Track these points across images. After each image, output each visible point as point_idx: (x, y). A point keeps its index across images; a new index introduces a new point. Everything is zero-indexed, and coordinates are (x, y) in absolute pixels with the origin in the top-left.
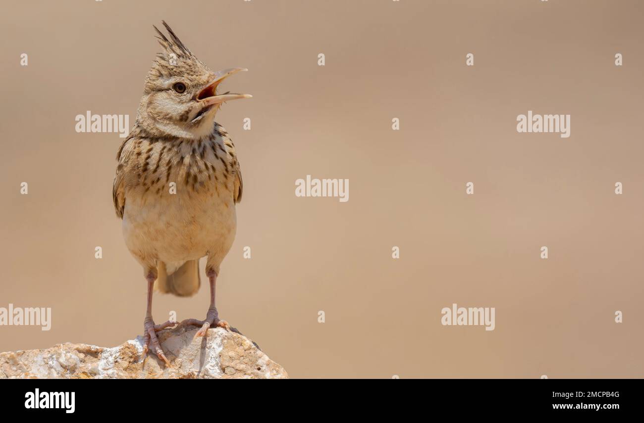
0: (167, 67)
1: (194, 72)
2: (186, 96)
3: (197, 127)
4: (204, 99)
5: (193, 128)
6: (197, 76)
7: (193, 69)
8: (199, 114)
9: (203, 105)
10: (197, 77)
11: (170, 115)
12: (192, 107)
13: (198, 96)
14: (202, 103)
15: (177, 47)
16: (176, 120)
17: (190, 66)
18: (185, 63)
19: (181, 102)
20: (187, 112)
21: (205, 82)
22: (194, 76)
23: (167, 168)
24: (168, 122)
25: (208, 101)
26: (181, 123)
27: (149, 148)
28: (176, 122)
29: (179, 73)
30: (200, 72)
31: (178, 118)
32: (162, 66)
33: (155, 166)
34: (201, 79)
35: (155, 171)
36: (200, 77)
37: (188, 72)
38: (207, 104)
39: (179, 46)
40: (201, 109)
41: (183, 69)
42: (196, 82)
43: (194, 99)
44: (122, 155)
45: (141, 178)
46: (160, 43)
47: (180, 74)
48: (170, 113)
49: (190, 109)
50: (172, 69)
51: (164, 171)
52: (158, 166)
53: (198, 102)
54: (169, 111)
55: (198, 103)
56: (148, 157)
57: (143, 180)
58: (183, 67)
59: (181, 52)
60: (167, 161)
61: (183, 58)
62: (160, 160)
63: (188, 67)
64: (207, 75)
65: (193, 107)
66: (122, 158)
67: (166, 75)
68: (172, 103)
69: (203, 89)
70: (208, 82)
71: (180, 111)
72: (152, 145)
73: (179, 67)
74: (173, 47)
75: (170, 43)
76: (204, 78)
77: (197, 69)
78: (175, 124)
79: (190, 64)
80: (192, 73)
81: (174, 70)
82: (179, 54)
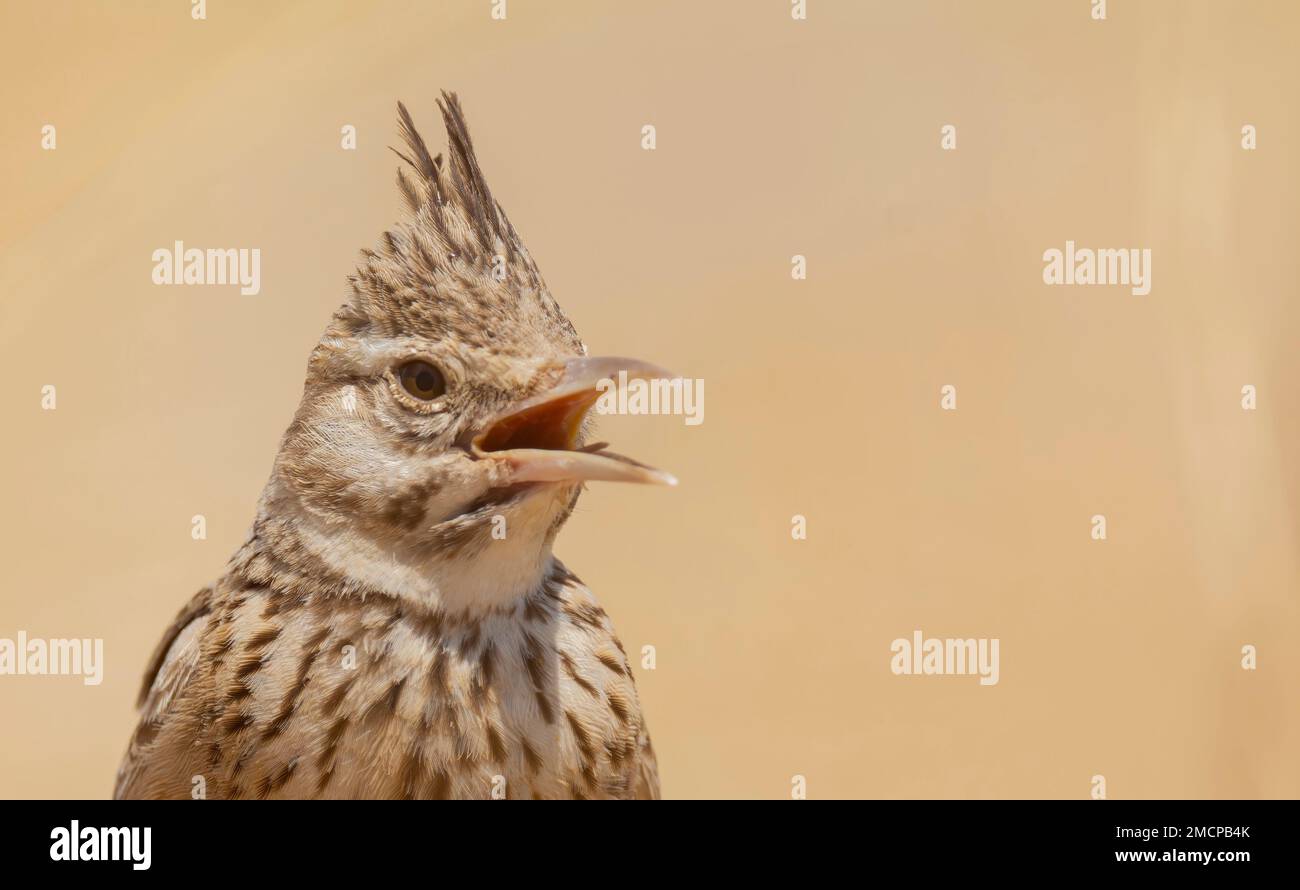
0: (390, 290)
1: (491, 335)
2: (439, 418)
3: (451, 556)
4: (500, 454)
5: (435, 559)
6: (496, 352)
7: (492, 323)
8: (473, 507)
9: (493, 476)
10: (494, 359)
11: (351, 488)
12: (445, 474)
13: (478, 438)
14: (492, 467)
15: (461, 212)
16: (375, 517)
17: (483, 304)
18: (468, 285)
19: (410, 441)
20: (423, 492)
21: (519, 387)
22: (483, 353)
23: (328, 723)
24: (341, 519)
25: (515, 465)
26: (391, 531)
27: (264, 626)
28: (369, 524)
29: (427, 323)
30: (515, 342)
31: (381, 507)
32: (374, 281)
33: (277, 711)
34: (508, 368)
35: (273, 732)
36: (508, 360)
37: (464, 327)
38: (510, 477)
39: (471, 212)
40: (481, 490)
41: (450, 313)
42: (483, 376)
43: (461, 442)
44: (161, 681)
45: (223, 765)
46: (402, 179)
47: (432, 327)
48: (353, 481)
49: (437, 481)
50: (409, 301)
51: (313, 738)
52: (287, 713)
53: (474, 458)
54: (349, 472)
55: (474, 466)
56: (254, 666)
57: (228, 773)
58: (451, 301)
59: (472, 238)
60: (328, 693)
61: (470, 262)
62: (301, 684)
63: (471, 306)
64: (539, 361)
65: (451, 476)
66: (159, 695)
67: (380, 321)
68: (371, 439)
69: (505, 415)
70: (531, 389)
71: (391, 482)
72: (276, 621)
73: (438, 299)
74: (447, 210)
75: (440, 188)
76: (521, 370)
77: (509, 323)
78: (365, 532)
79: (490, 296)
80: (476, 337)
81: (415, 306)
82: (461, 242)
